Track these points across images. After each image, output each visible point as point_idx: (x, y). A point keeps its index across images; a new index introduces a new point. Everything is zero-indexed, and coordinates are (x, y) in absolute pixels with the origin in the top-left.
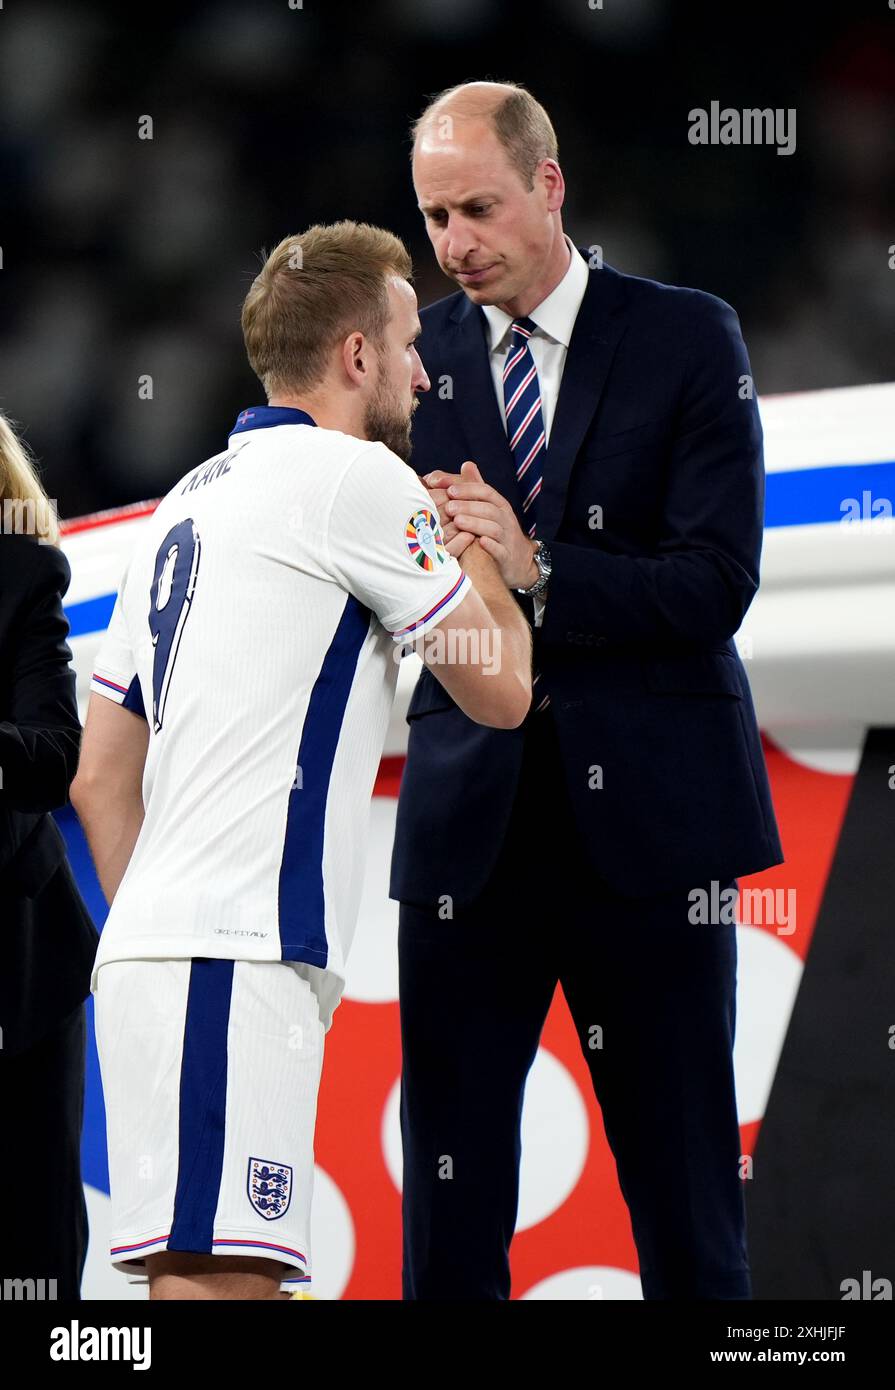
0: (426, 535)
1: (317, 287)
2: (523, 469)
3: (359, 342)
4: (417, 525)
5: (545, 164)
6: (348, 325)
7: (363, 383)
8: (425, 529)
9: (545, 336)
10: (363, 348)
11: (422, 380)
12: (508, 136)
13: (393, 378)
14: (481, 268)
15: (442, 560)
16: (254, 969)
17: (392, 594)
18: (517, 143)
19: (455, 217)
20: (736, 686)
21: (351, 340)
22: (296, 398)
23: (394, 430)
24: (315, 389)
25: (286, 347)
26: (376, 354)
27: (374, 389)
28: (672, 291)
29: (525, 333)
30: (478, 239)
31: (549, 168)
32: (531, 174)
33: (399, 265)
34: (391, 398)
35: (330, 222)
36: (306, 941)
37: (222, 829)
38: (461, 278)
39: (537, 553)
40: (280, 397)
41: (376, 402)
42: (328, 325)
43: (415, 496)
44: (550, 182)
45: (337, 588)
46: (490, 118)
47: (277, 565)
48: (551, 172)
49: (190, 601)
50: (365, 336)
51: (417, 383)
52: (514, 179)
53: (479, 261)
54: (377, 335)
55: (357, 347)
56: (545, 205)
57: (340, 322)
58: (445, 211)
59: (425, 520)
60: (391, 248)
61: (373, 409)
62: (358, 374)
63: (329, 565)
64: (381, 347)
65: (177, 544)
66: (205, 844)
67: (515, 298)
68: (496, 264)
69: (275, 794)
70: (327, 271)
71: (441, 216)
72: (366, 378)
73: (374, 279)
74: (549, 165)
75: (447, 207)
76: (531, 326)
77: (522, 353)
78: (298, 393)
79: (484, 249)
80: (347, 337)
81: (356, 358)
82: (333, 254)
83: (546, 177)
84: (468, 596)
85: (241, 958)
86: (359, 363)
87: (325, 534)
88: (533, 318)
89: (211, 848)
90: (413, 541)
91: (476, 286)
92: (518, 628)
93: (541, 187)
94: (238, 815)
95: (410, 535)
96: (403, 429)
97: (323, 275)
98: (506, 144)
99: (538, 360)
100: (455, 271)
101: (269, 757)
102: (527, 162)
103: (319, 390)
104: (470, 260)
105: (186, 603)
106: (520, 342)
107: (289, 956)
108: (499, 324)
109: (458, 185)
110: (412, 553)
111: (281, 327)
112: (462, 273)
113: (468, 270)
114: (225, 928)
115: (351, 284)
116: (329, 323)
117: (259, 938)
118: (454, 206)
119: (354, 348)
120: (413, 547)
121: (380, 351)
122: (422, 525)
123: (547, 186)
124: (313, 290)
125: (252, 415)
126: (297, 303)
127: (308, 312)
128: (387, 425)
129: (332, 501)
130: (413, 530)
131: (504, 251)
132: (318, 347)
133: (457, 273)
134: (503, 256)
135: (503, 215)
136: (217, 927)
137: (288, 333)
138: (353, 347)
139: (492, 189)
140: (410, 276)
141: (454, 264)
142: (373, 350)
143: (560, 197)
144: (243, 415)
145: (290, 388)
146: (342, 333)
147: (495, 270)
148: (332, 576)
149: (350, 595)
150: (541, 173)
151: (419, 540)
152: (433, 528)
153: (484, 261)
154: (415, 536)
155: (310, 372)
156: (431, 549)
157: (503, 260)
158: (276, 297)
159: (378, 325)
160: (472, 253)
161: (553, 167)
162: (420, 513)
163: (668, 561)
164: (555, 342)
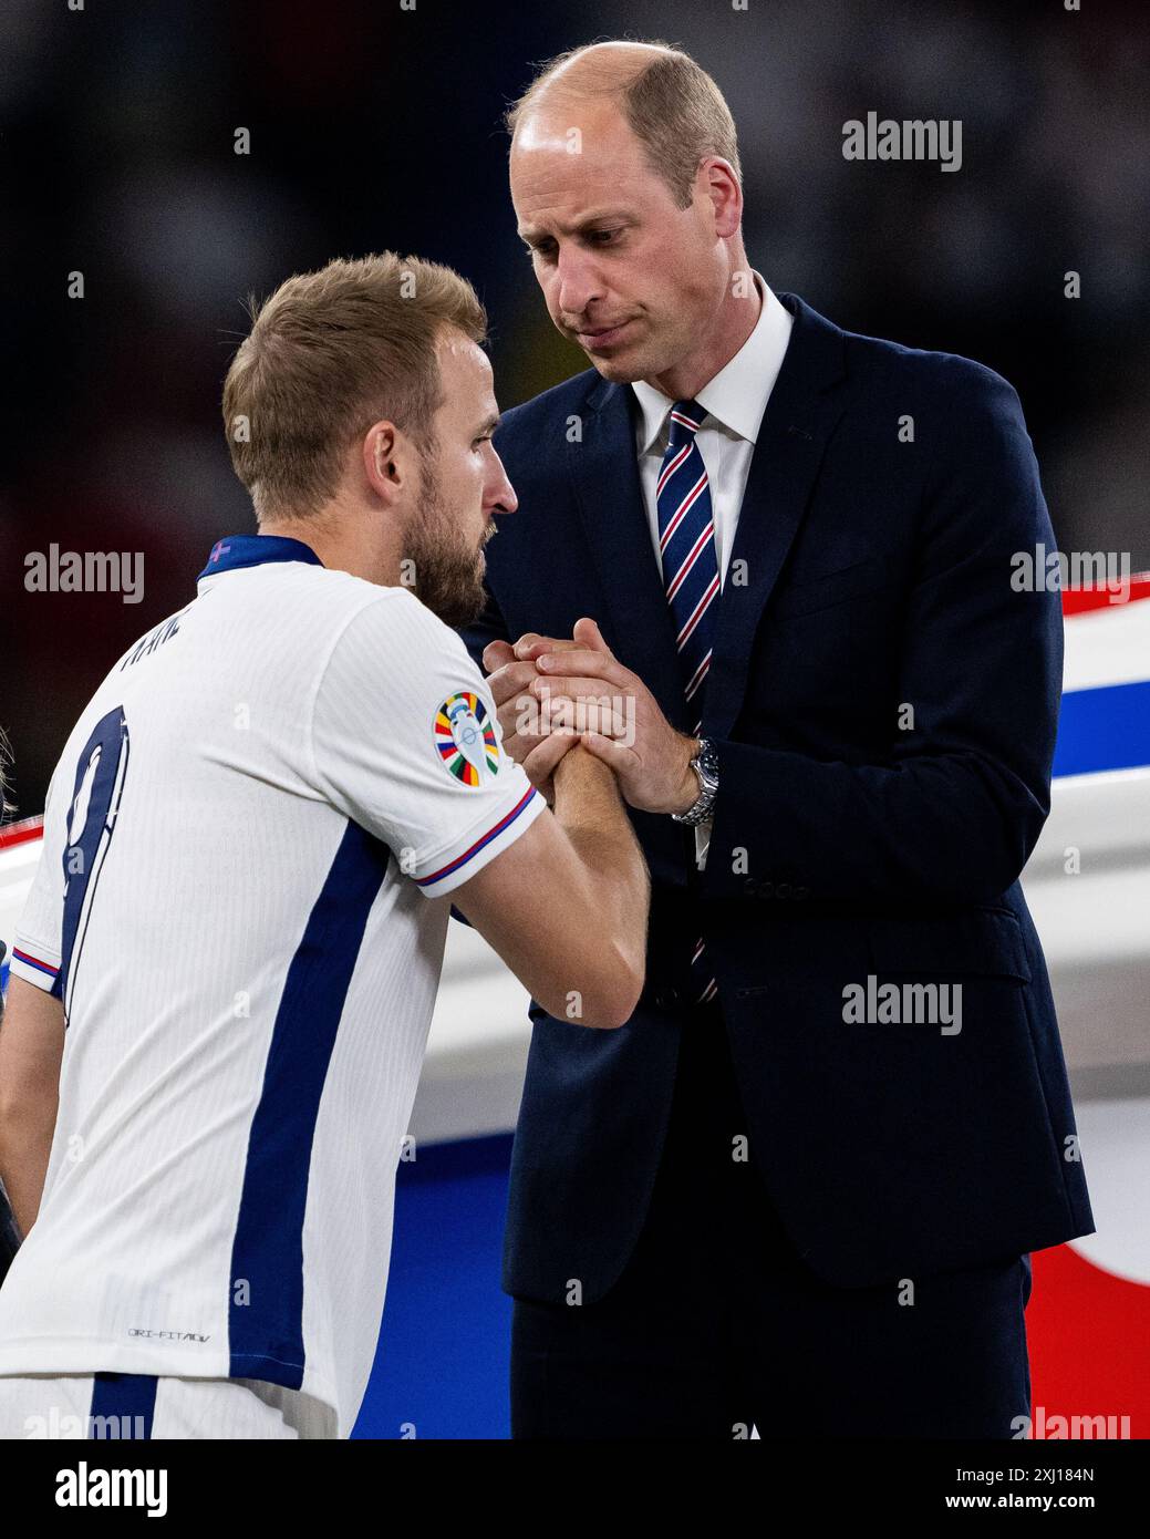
0: (466, 729)
1: (326, 352)
2: (686, 632)
3: (389, 436)
4: (454, 715)
5: (708, 167)
6: (374, 412)
7: (396, 500)
8: (466, 723)
9: (722, 428)
10: (394, 449)
11: (503, 496)
12: (648, 123)
13: (447, 491)
14: (609, 325)
15: (494, 769)
16: (189, 1389)
17: (414, 821)
18: (663, 135)
19: (569, 249)
20: (1018, 963)
21: (376, 433)
22: (296, 521)
23: (451, 569)
24: (324, 508)
25: (281, 444)
26: (418, 455)
27: (415, 506)
28: (922, 358)
29: (690, 424)
30: (605, 281)
31: (718, 171)
32: (689, 181)
33: (463, 319)
34: (444, 521)
35: (360, 254)
36: (270, 1348)
37: (144, 1178)
38: (584, 340)
39: (697, 758)
40: (274, 521)
41: (420, 527)
42: (342, 411)
43: (449, 670)
44: (720, 193)
45: (330, 810)
46: (621, 98)
47: (234, 775)
48: (721, 177)
49: (111, 831)
50: (399, 426)
51: (494, 500)
52: (658, 191)
53: (606, 316)
54: (420, 426)
55: (388, 444)
56: (712, 226)
57: (360, 405)
58: (555, 240)
59: (466, 708)
60: (452, 293)
61: (415, 539)
62: (388, 486)
63: (314, 776)
64: (426, 443)
65: (101, 744)
66: (118, 1201)
67: (669, 371)
68: (632, 318)
69: (229, 1125)
70: (341, 328)
71: (549, 246)
72: (401, 491)
73: (418, 342)
74: (716, 166)
75: (556, 234)
76: (700, 414)
77: (684, 454)
78: (299, 514)
79: (614, 297)
80: (369, 430)
81: (387, 461)
82: (354, 303)
83: (713, 184)
84: (536, 823)
85: (167, 1374)
86: (391, 470)
87: (308, 728)
88: (702, 400)
89: (126, 1209)
90: (445, 739)
91: (606, 352)
92: (627, 874)
93: (704, 201)
94: (173, 1154)
95: (440, 729)
96: (469, 571)
97: (336, 335)
98: (645, 137)
99: (712, 466)
100: (573, 331)
101: (220, 1068)
102: (680, 163)
103: (329, 510)
104: (594, 314)
105: (106, 834)
106: (683, 437)
107: (241, 1372)
108: (656, 410)
109: (569, 200)
110: (445, 758)
111: (272, 413)
112: (583, 333)
113: (591, 329)
114: (145, 1327)
115: (379, 347)
116: (343, 409)
117: (196, 1343)
118: (567, 232)
119: (380, 447)
120: (446, 749)
121: (425, 451)
122: (461, 715)
123: (715, 199)
124: (321, 357)
125: (228, 549)
126: (295, 378)
127: (312, 391)
128: (439, 564)
129: (319, 677)
130: (445, 723)
131: (645, 299)
132: (327, 442)
133: (578, 333)
134: (643, 307)
135: (643, 244)
136: (133, 1325)
137: (282, 424)
138: (378, 444)
139: (622, 205)
140: (482, 335)
141: (572, 320)
142: (413, 448)
143: (735, 214)
144: (216, 549)
145: (288, 507)
146: (362, 424)
147: (634, 329)
148: (320, 792)
149: (351, 820)
150: (703, 178)
151: (457, 738)
152: (480, 719)
153: (616, 314)
154: (448, 732)
155: (315, 481)
156: (476, 752)
157: (644, 312)
158: (266, 369)
159: (420, 413)
160: (596, 303)
161: (724, 169)
162: (457, 697)
163: (905, 770)
164: (737, 438)
